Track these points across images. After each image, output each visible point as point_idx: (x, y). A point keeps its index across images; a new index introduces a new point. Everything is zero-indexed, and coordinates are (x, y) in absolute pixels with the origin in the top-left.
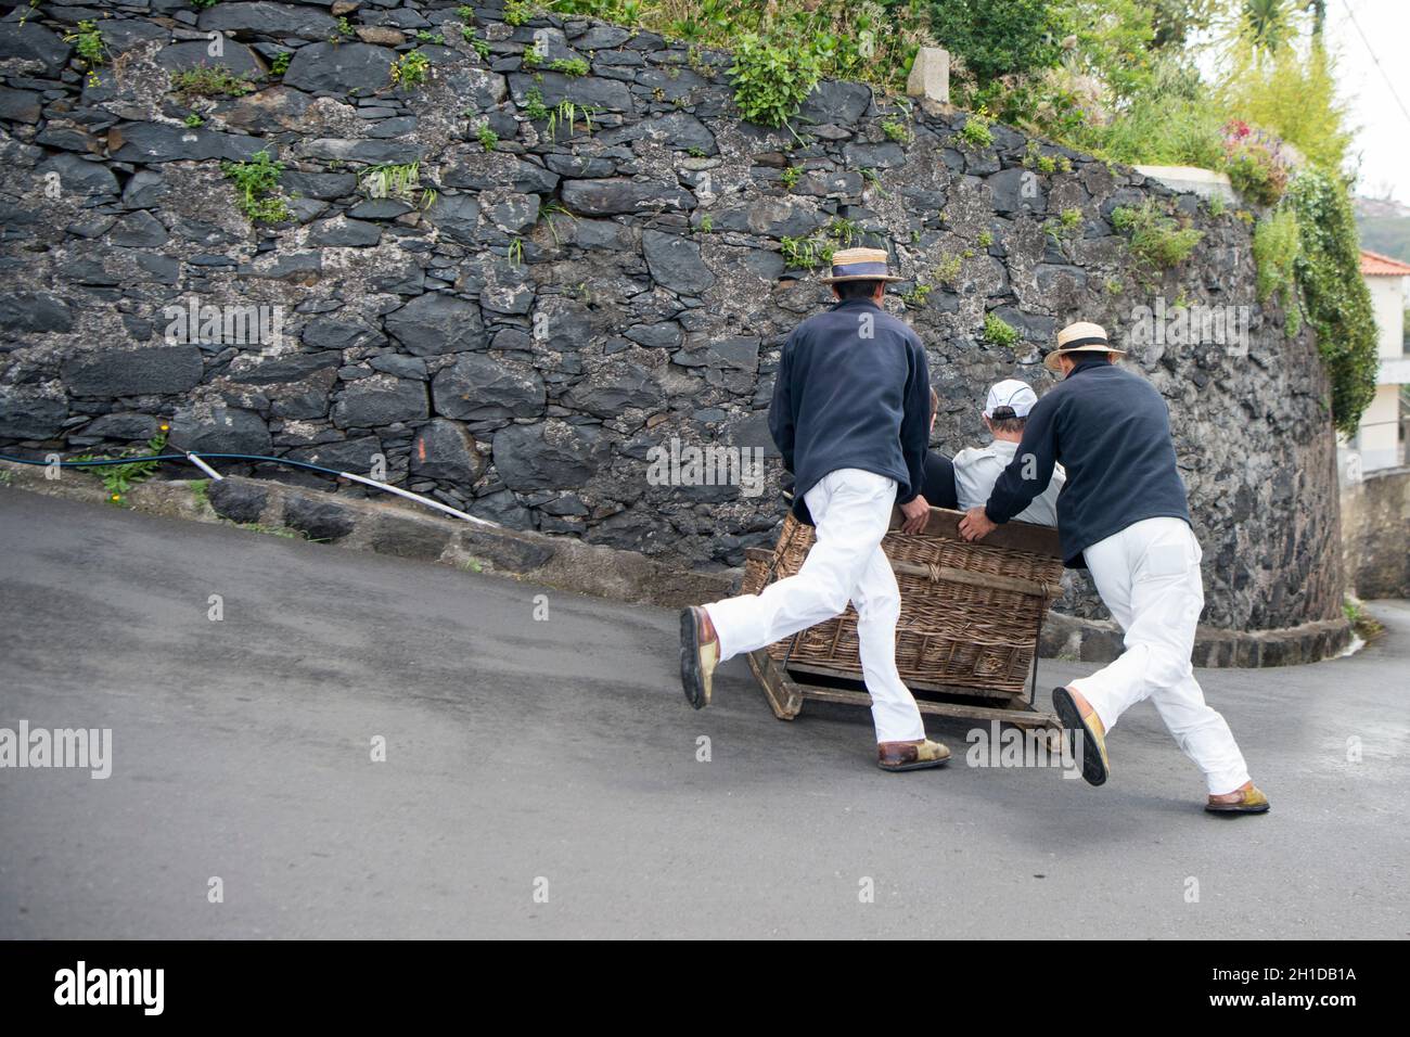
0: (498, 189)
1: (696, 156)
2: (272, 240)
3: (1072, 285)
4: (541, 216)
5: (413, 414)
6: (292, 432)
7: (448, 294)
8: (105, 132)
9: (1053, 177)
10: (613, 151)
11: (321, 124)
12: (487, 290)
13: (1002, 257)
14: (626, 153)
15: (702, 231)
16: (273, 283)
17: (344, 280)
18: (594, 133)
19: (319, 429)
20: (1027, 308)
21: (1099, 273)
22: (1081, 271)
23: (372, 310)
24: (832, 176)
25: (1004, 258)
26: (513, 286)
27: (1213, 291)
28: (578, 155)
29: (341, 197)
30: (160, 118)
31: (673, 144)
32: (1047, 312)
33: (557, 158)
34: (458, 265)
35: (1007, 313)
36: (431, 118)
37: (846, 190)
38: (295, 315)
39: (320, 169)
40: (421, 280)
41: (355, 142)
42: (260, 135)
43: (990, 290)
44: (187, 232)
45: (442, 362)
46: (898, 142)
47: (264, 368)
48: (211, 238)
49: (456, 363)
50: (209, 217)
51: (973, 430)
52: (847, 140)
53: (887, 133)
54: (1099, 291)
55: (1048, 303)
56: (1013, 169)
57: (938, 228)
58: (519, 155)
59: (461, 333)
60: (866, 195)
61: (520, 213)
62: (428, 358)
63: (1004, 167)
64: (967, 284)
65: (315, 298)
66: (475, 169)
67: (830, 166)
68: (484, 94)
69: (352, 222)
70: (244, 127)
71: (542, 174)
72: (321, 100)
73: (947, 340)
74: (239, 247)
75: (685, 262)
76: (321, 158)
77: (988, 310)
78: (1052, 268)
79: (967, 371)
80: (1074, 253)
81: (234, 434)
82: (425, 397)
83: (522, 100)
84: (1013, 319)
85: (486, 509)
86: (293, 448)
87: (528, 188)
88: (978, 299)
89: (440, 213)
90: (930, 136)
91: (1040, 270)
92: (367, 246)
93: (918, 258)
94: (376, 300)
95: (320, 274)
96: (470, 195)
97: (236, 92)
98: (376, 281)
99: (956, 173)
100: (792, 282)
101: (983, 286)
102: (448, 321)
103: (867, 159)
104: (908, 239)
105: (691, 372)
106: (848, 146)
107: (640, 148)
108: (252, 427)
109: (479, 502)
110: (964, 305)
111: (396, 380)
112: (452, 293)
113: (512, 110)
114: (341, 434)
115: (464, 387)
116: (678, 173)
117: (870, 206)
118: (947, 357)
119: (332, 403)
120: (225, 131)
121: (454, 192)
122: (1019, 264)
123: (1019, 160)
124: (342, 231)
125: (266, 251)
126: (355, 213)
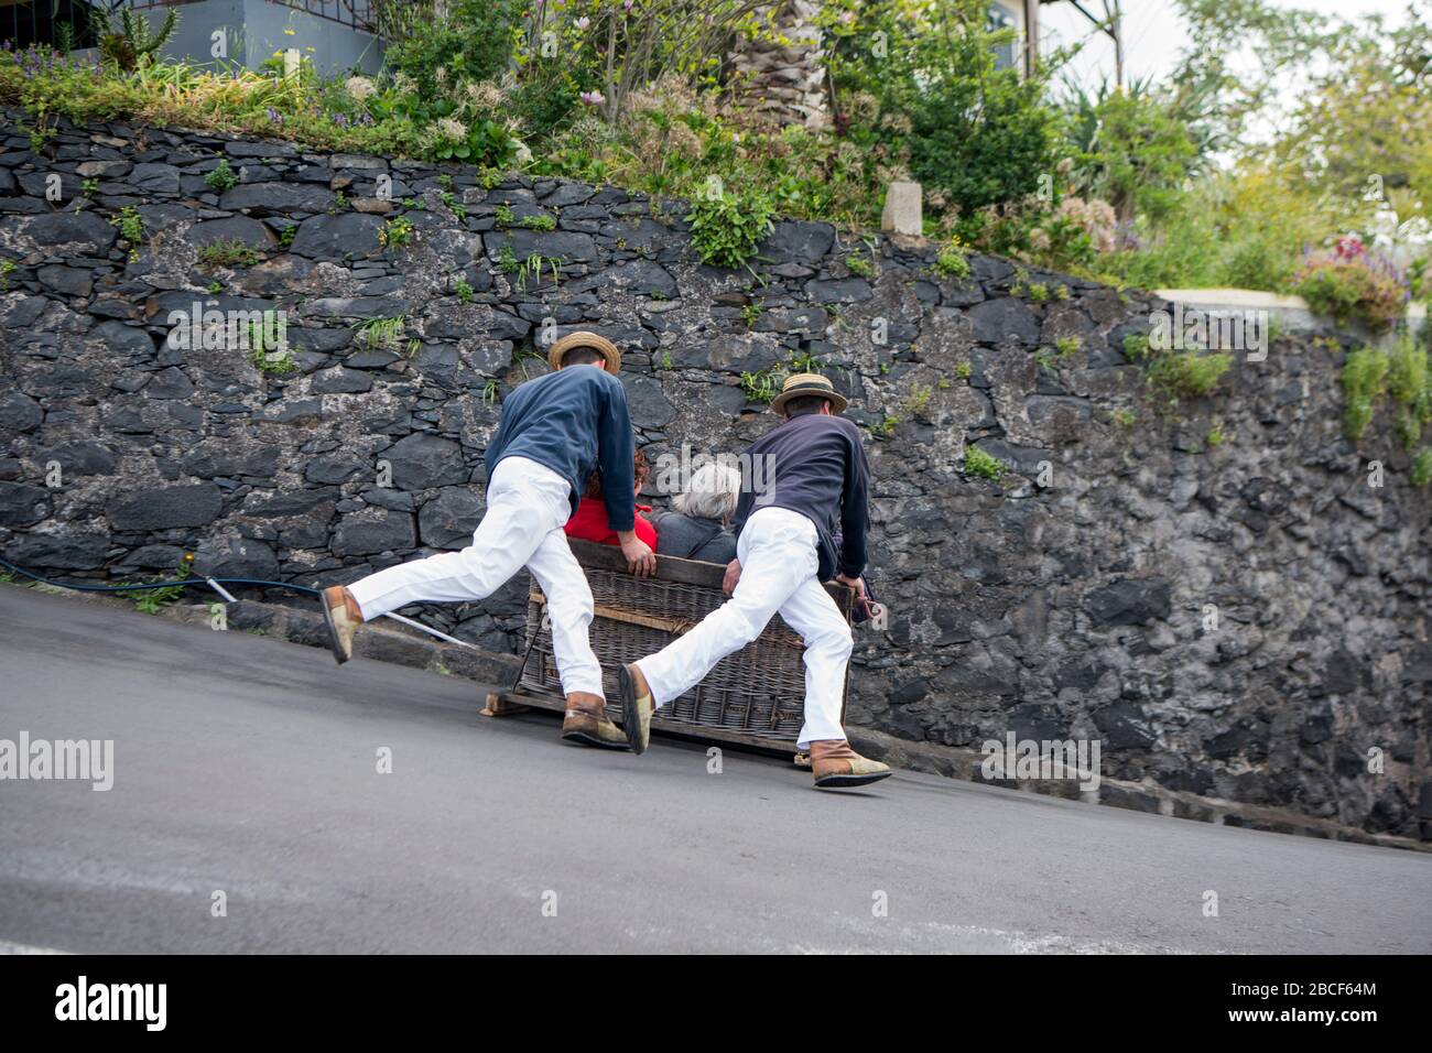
0: (475, 337)
1: (657, 299)
2: (280, 389)
3: (1073, 417)
4: (514, 362)
5: (402, 543)
6: (296, 559)
7: (431, 434)
8: (143, 301)
9: (1049, 306)
10: (579, 298)
11: (321, 285)
12: (466, 429)
13: (985, 389)
14: (591, 298)
15: (663, 368)
16: (281, 427)
17: (341, 423)
18: (562, 283)
19: (319, 557)
20: (1016, 440)
21: (1106, 405)
22: (1085, 403)
23: (366, 449)
24: (793, 312)
25: (988, 389)
26: (489, 424)
27: (1269, 424)
28: (547, 303)
29: (339, 349)
30: (188, 286)
31: (636, 289)
32: (1039, 444)
33: (527, 307)
34: (441, 407)
35: (992, 445)
36: (415, 276)
37: (808, 325)
38: (300, 454)
39: (321, 325)
40: (409, 422)
41: (350, 300)
42: (270, 297)
43: (971, 421)
44: (210, 384)
45: (427, 495)
46: (864, 277)
47: (273, 502)
48: (229, 389)
49: (439, 496)
50: (228, 371)
51: (954, 563)
52: (808, 278)
53: (851, 269)
54: (1107, 423)
55: (1042, 435)
56: (1000, 300)
57: (910, 361)
58: (494, 306)
59: (444, 468)
60: (830, 330)
61: (495, 358)
62: (415, 492)
63: (988, 297)
64: (943, 415)
65: (316, 439)
66: (454, 320)
67: (792, 303)
68: (461, 253)
69: (348, 371)
70: (256, 290)
71: (514, 322)
72: (321, 264)
73: (921, 471)
74: (252, 395)
75: (648, 399)
76: (321, 315)
77: (969, 442)
78: (1047, 399)
79: (944, 503)
80: (1074, 384)
81: (247, 562)
82: (411, 527)
83: (496, 255)
84: (999, 451)
85: (467, 632)
86: (298, 574)
87: (501, 335)
88: (957, 431)
89: (425, 361)
90: (900, 269)
91: (1032, 401)
92: (361, 392)
93: (887, 390)
94: (368, 440)
95: (321, 418)
96: (451, 343)
97: (251, 261)
98: (368, 423)
99: (930, 306)
100: (753, 415)
101: (962, 417)
102: (431, 458)
103: (831, 295)
104: (875, 371)
105: (655, 502)
106: (811, 284)
107: (604, 294)
108: (262, 556)
109: (461, 626)
110: (940, 436)
111: (385, 512)
112: (436, 433)
113: (488, 266)
114: (338, 563)
115: (446, 518)
116: (640, 317)
117: (833, 340)
118: (922, 488)
119: (332, 534)
120: (241, 295)
121: (436, 341)
122: (1006, 397)
123: (1007, 289)
124: (339, 379)
125: (275, 399)
126: (350, 363)
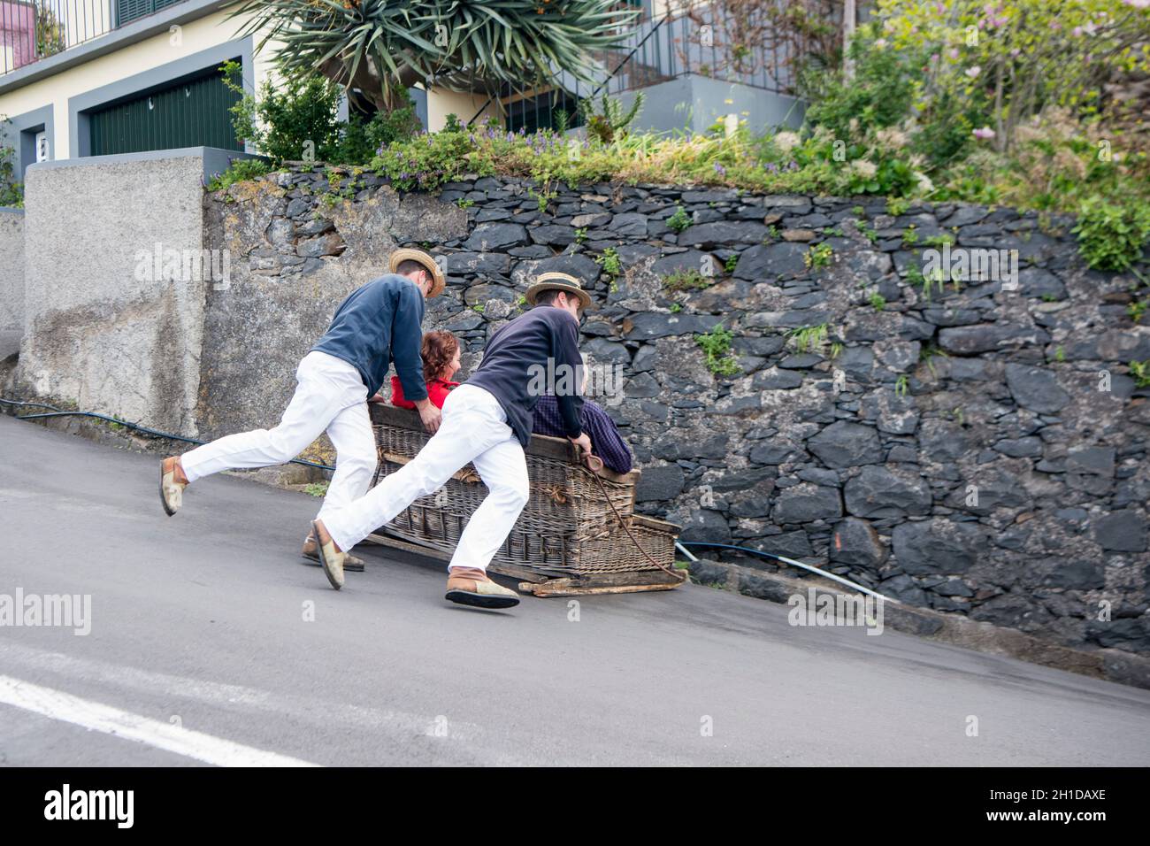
0: (888, 339)
1: (1048, 301)
2: (728, 387)
4: (922, 359)
5: (830, 513)
6: (744, 526)
7: (852, 421)
8: (621, 321)
10: (977, 303)
11: (758, 302)
12: (882, 417)
14: (988, 303)
15: (1055, 360)
16: (729, 418)
17: (777, 414)
18: (962, 291)
19: (763, 524)
23: (798, 435)
26: (902, 412)
28: (949, 308)
29: (774, 353)
30: (654, 308)
31: (1028, 293)
33: (932, 313)
34: (860, 398)
36: (835, 291)
38: (745, 440)
39: (759, 334)
40: (833, 412)
41: (782, 314)
42: (718, 314)
44: (673, 385)
45: (850, 473)
47: (724, 480)
48: (688, 388)
49: (860, 474)
50: (687, 374)
58: (903, 313)
59: (864, 450)
61: (905, 356)
62: (840, 470)
65: (758, 427)
66: (869, 326)
68: (874, 270)
69: (782, 371)
70: (707, 309)
71: (921, 326)
72: (758, 285)
74: (705, 393)
75: (1043, 387)
76: (759, 326)
81: (705, 529)
82: (838, 500)
83: (904, 270)
85: (889, 589)
86: (746, 539)
87: (910, 337)
89: (845, 360)
92: (792, 388)
94: (800, 428)
95: (761, 410)
96: (867, 346)
97: (702, 286)
98: (800, 413)
100: (1143, 399)
102: (854, 441)
105: (1053, 477)
107: (999, 299)
108: (717, 524)
109: (883, 584)
111: (816, 487)
112: (857, 421)
113: (896, 279)
114: (778, 529)
115: (867, 492)
116: (1033, 316)
119: (772, 505)
120: (696, 313)
121: (854, 344)
124: (775, 378)
125: (723, 396)
126: (784, 365)
